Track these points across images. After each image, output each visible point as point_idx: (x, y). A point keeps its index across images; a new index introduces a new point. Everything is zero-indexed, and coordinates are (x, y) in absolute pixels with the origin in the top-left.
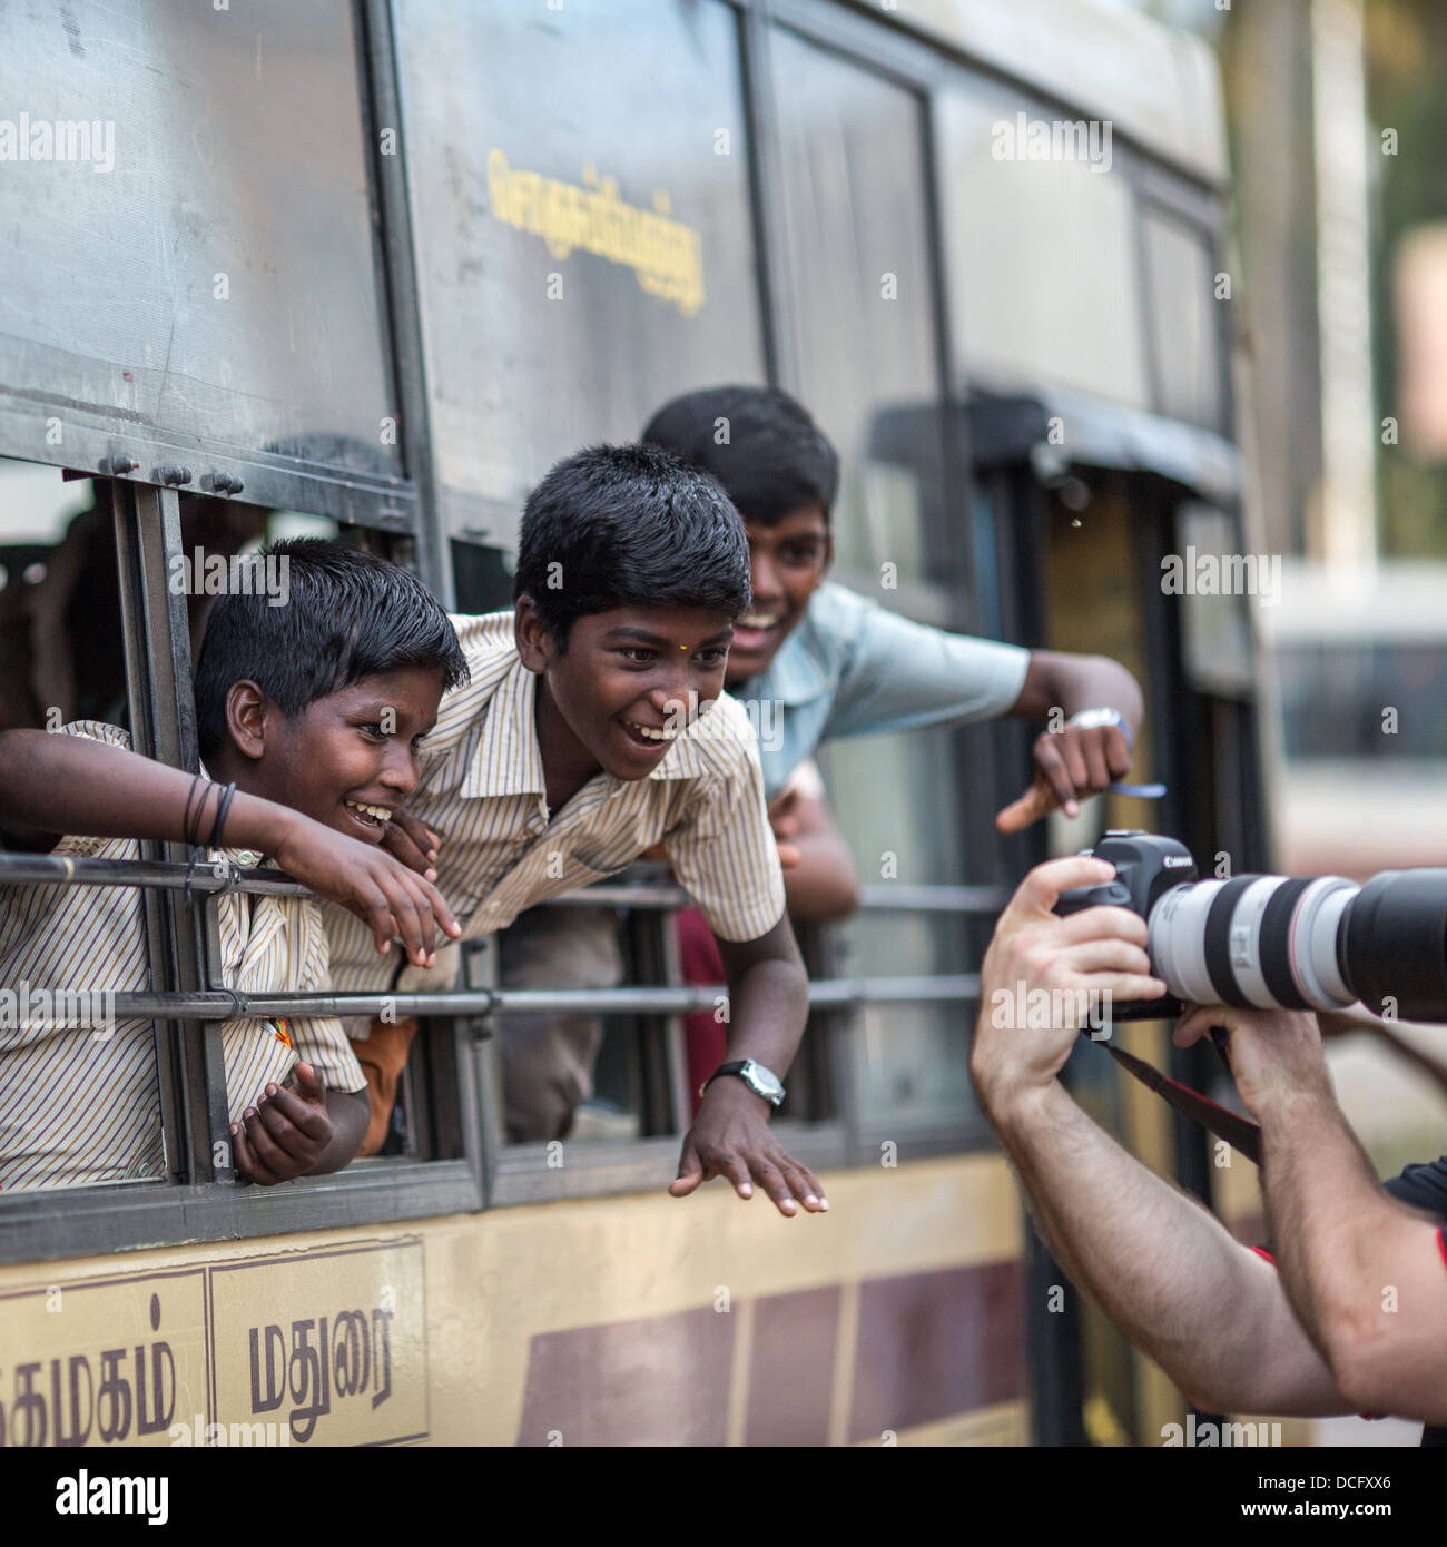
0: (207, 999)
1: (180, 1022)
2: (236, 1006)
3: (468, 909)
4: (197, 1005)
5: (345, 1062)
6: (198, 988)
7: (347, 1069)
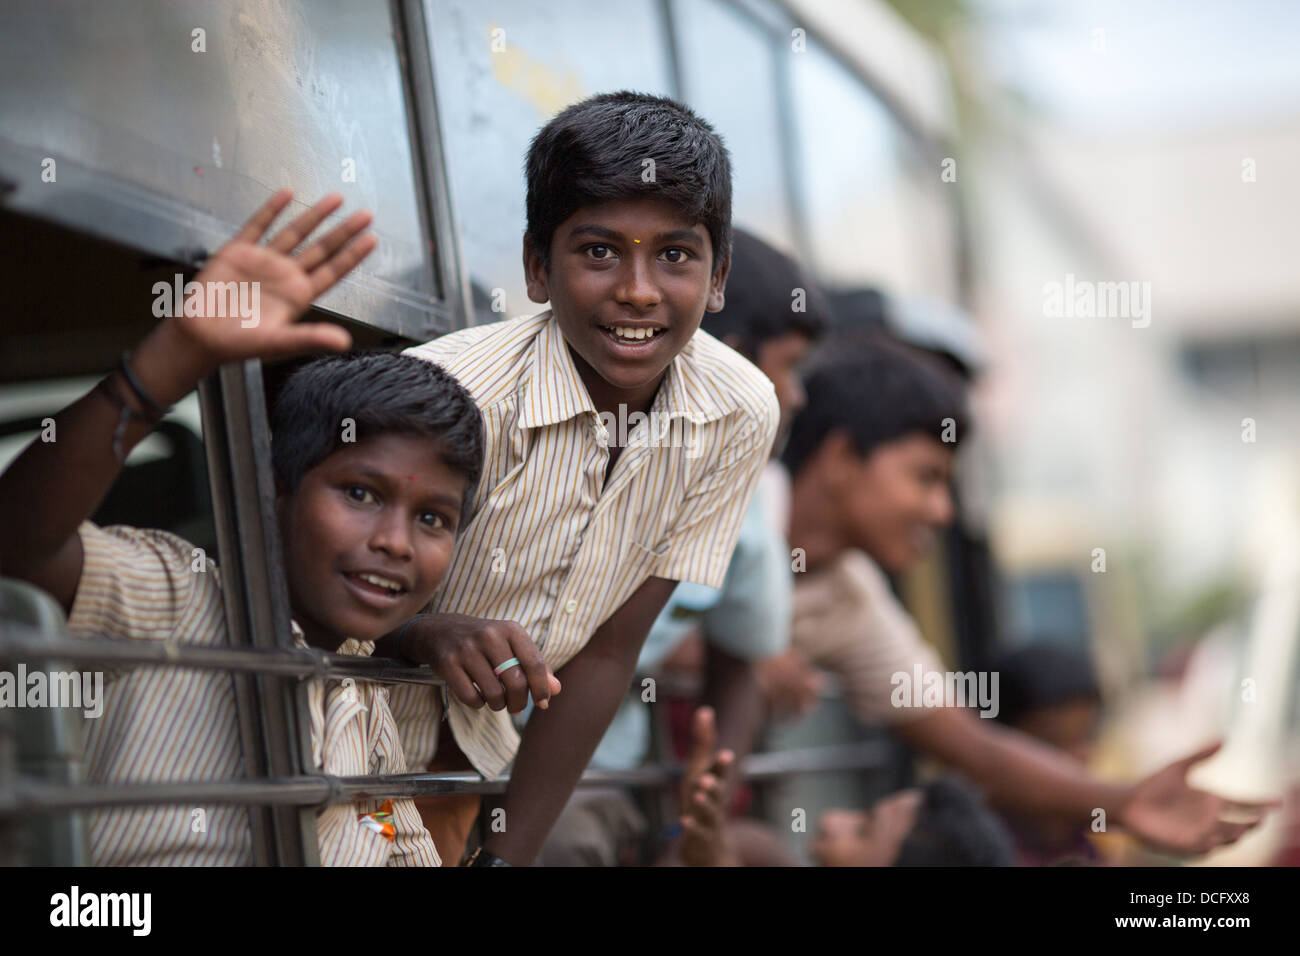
0: (305, 783)
1: (276, 811)
2: (331, 790)
3: (546, 614)
4: (295, 789)
5: (421, 847)
6: (291, 772)
7: (422, 852)
